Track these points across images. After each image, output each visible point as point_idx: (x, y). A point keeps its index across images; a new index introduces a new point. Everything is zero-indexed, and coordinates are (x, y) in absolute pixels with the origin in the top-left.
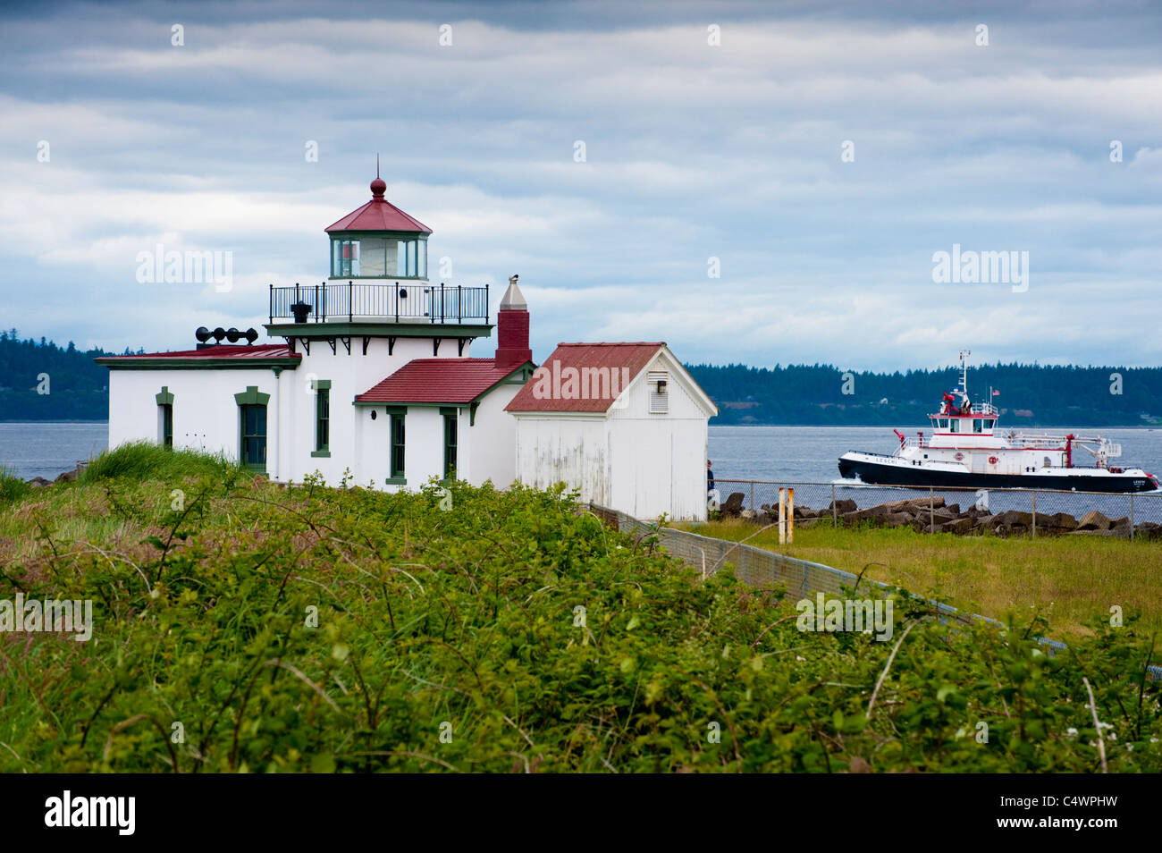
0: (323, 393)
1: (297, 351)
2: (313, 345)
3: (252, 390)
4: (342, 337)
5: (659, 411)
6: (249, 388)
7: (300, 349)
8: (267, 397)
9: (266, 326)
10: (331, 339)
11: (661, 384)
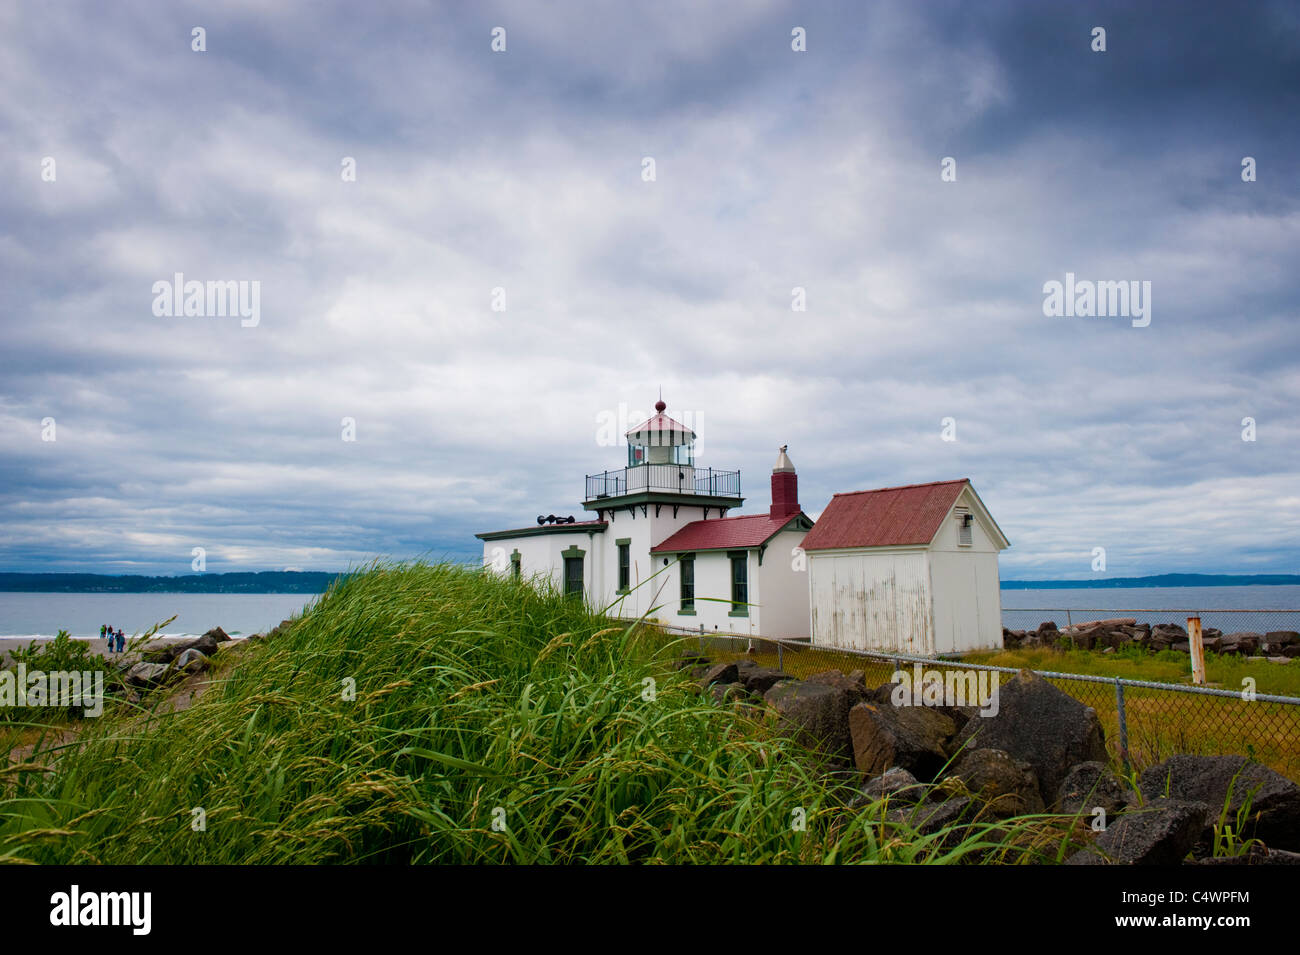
0: (624, 548)
1: (605, 520)
2: (618, 515)
3: (573, 548)
4: (639, 504)
5: (965, 544)
6: (571, 547)
7: (607, 518)
8: (585, 552)
9: (583, 504)
10: (631, 508)
11: (968, 518)
